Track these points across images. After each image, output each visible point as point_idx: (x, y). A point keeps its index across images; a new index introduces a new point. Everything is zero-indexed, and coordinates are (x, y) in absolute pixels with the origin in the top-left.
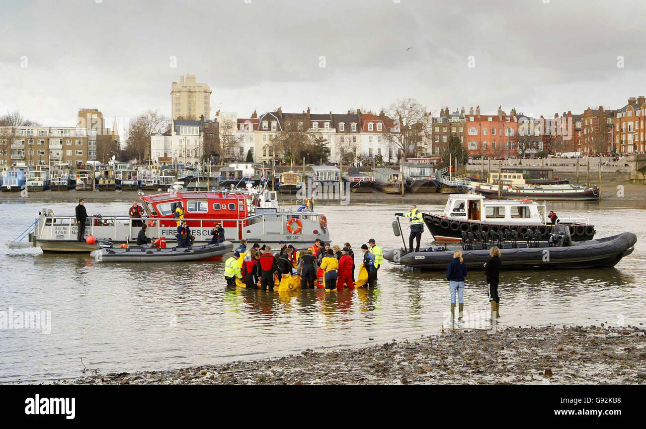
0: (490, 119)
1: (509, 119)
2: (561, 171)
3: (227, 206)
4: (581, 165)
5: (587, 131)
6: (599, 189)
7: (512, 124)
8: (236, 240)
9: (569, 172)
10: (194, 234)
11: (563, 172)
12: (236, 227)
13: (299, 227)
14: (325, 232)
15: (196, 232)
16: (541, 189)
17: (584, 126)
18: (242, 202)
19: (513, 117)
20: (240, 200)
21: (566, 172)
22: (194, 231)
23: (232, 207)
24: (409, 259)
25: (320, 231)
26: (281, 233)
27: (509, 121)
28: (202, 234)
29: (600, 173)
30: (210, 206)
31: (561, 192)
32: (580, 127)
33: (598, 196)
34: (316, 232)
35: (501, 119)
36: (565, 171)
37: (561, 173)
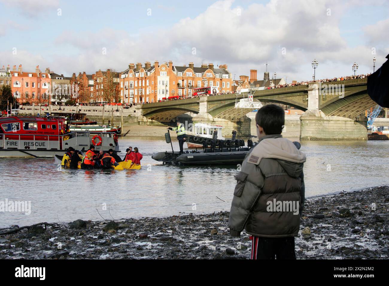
0: (30, 75)
1: (45, 75)
2: (90, 115)
3: (51, 127)
4: (106, 111)
5: (99, 87)
6: (121, 128)
7: (47, 79)
8: (58, 150)
9: (95, 116)
10: (29, 145)
11: (92, 116)
12: (58, 140)
13: (100, 141)
14: (116, 146)
15: (31, 143)
16: (80, 128)
17: (96, 83)
18: (61, 124)
19: (48, 75)
20: (59, 122)
21: (94, 116)
22: (29, 143)
23: (54, 127)
24: (184, 158)
25: (114, 144)
26: (88, 145)
27: (45, 77)
28: (35, 145)
29: (122, 116)
30: (39, 126)
31: (94, 130)
32: (93, 84)
33: (120, 133)
34: (111, 145)
35: (39, 76)
36: (92, 115)
37: (90, 117)
